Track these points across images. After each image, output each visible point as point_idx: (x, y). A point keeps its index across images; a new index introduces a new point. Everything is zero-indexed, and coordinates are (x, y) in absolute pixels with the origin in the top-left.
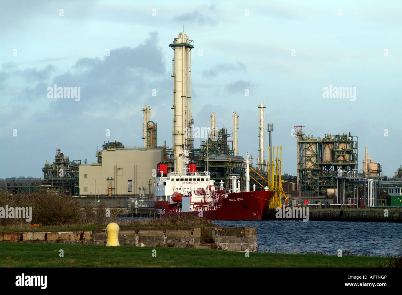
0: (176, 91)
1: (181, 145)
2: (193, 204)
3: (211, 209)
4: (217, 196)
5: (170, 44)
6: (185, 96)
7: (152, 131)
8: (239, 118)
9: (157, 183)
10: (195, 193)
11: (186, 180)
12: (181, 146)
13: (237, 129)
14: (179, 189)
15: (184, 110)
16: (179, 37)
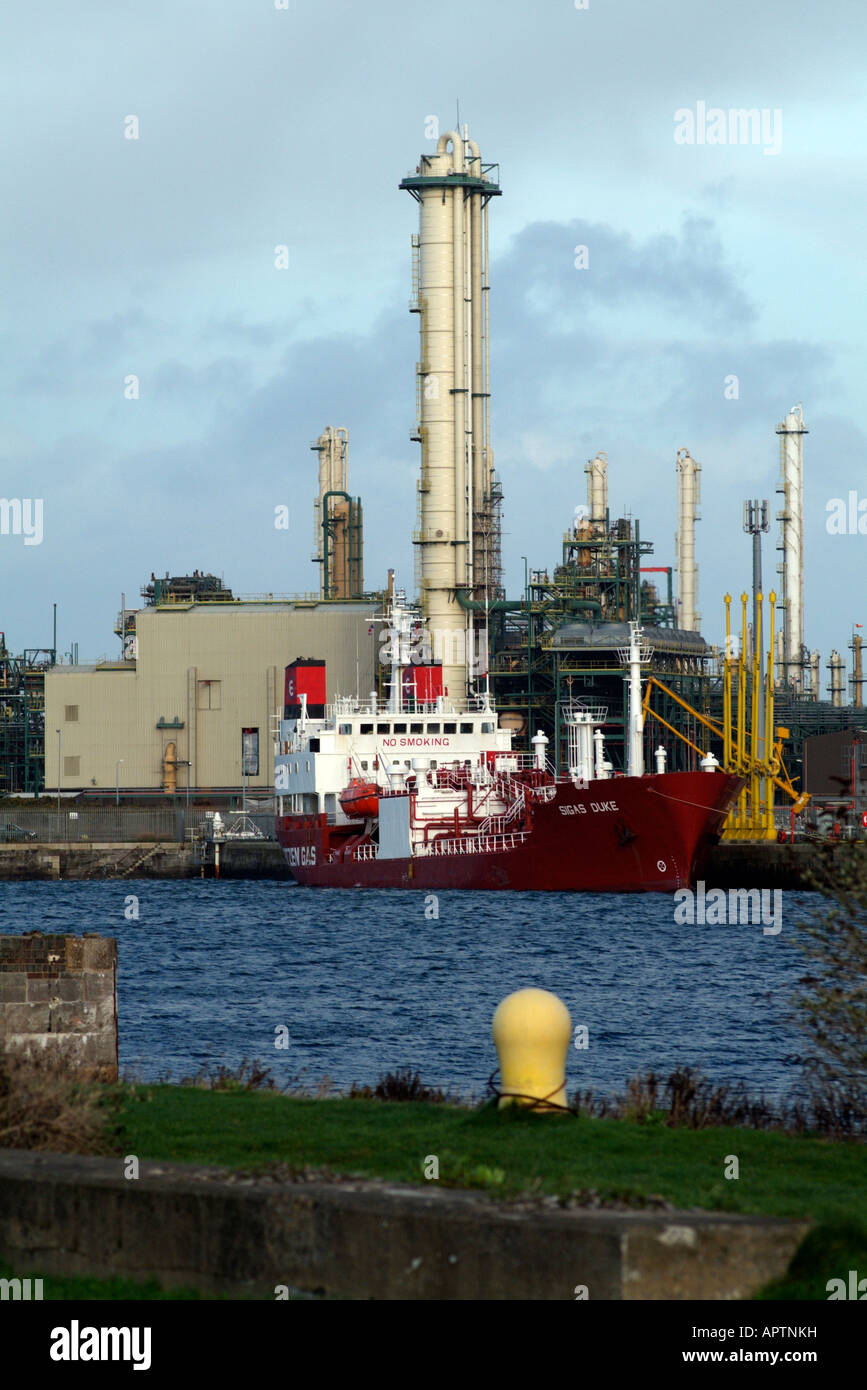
0: (429, 367)
1: (451, 585)
2: (422, 824)
3: (491, 846)
4: (520, 793)
5: (404, 180)
6: (464, 391)
7: (344, 531)
8: (702, 475)
9: (286, 743)
10: (430, 782)
11: (400, 728)
12: (449, 590)
13: (694, 520)
14: (370, 766)
15: (460, 444)
16: (441, 150)
